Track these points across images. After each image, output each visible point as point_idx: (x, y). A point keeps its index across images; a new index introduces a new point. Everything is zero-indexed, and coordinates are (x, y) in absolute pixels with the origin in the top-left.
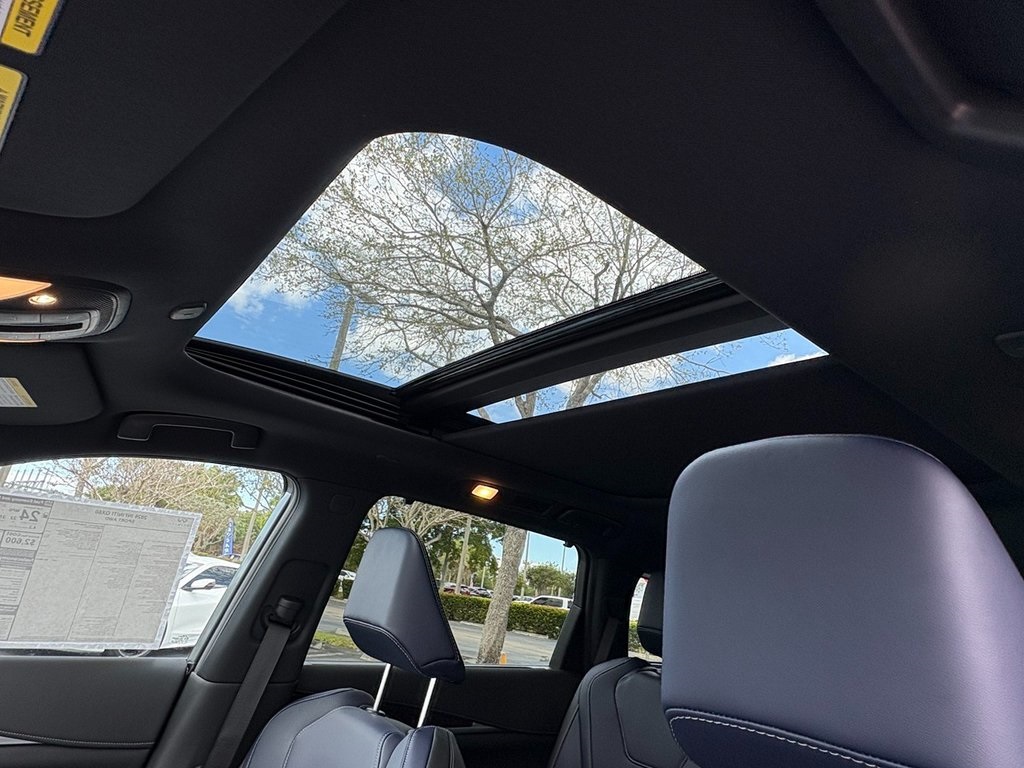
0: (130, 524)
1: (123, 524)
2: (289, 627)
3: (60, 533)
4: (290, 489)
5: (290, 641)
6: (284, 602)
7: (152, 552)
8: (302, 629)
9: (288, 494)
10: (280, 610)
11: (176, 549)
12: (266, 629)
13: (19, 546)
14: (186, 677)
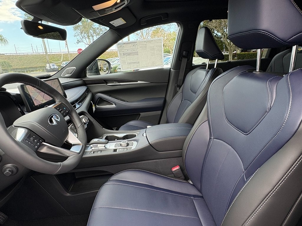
0: (150, 43)
1: (149, 43)
2: (187, 57)
3: (140, 47)
4: (179, 26)
5: (188, 60)
6: (184, 52)
7: (156, 48)
8: (190, 57)
9: (179, 28)
10: (184, 54)
11: (160, 46)
12: (182, 58)
13: (135, 51)
14: (170, 70)
